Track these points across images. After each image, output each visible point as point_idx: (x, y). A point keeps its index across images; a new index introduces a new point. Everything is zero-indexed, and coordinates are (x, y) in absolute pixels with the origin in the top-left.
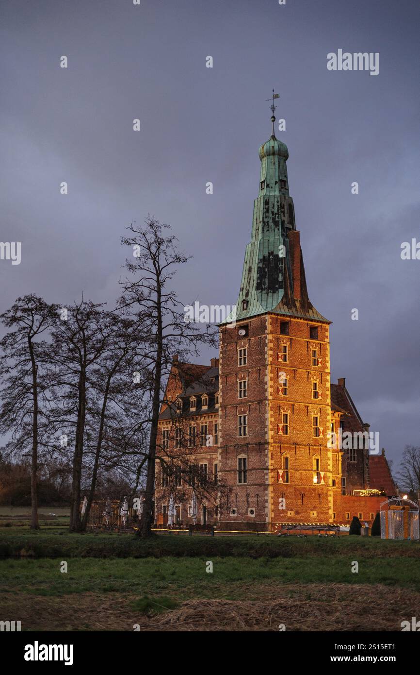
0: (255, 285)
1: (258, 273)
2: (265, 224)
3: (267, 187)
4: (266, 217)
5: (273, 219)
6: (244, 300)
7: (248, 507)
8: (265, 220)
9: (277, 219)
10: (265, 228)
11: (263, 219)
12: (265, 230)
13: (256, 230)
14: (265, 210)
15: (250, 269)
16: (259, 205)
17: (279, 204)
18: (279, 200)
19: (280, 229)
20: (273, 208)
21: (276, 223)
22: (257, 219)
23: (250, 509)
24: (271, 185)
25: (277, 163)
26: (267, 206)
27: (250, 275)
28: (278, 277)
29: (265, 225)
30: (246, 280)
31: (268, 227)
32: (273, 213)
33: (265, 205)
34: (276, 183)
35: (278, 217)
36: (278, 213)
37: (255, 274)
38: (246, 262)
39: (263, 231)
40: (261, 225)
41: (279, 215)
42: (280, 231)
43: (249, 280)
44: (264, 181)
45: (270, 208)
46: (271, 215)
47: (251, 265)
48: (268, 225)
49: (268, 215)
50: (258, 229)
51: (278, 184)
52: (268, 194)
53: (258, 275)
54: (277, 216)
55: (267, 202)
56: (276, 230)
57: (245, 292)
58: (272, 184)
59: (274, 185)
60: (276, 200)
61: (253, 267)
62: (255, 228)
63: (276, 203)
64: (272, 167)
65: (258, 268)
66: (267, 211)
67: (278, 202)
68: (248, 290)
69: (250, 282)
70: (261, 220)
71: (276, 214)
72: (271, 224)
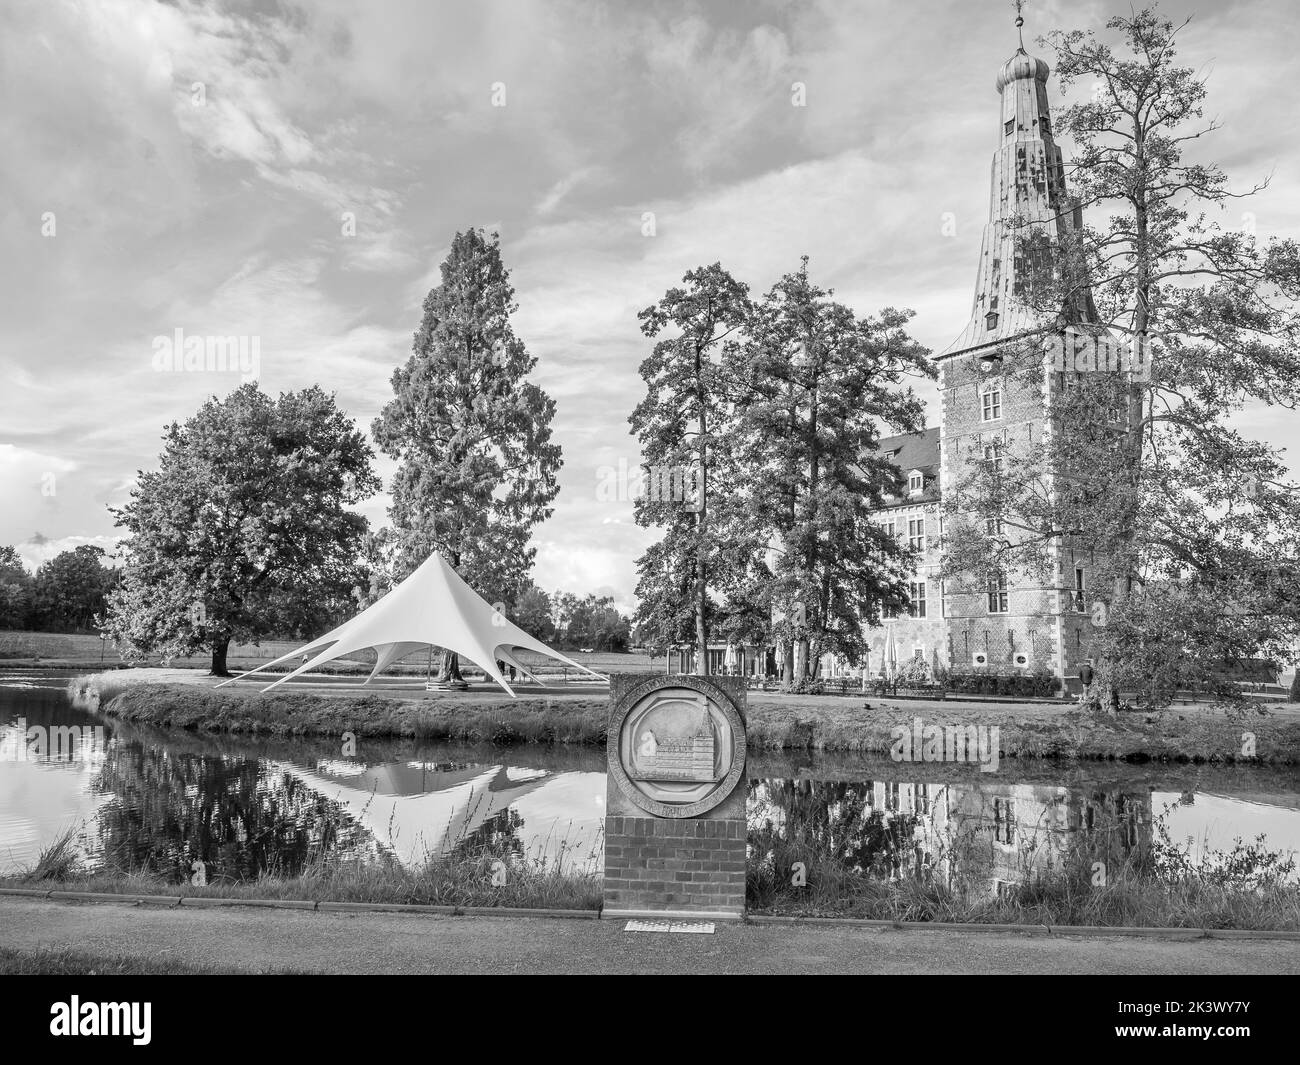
0: (1011, 287)
1: (1015, 268)
2: (1021, 188)
3: (1019, 129)
4: (1022, 178)
5: (1034, 180)
6: (990, 313)
7: (1014, 651)
8: (1020, 182)
9: (1040, 181)
10: (1020, 195)
11: (1016, 181)
12: (1021, 199)
13: (1002, 200)
14: (1019, 167)
15: (997, 263)
16: (1005, 161)
17: (1044, 155)
18: (1044, 150)
19: (1047, 196)
20: (1033, 162)
21: (1040, 188)
22: (1001, 184)
23: (1016, 655)
24: (1025, 127)
25: (1034, 91)
26: (1022, 160)
27: (997, 273)
28: (1051, 273)
29: (1020, 190)
30: (989, 282)
31: (1026, 194)
32: (1033, 170)
33: (1020, 157)
34: (1034, 122)
35: (1043, 178)
36: (1043, 171)
37: (1008, 271)
38: (986, 254)
39: (1018, 200)
40: (1012, 192)
41: (1043, 173)
42: (1048, 199)
43: (995, 281)
44: (1014, 120)
45: (1028, 162)
46: (1030, 175)
47: (997, 257)
48: (1026, 190)
49: (1024, 173)
50: (1007, 199)
51: (1037, 125)
52: (1021, 140)
53: (1016, 271)
54: (1041, 174)
55: (1021, 154)
56: (1040, 196)
57: (988, 301)
58: (1028, 125)
59: (1030, 126)
60: (1038, 149)
61: (1003, 259)
62: (998, 197)
63: (1037, 155)
64: (1027, 96)
65: (1015, 258)
66: (1023, 168)
67: (1041, 152)
68: (996, 298)
69: (997, 284)
70: (1013, 182)
71: (1038, 172)
72: (1032, 189)
